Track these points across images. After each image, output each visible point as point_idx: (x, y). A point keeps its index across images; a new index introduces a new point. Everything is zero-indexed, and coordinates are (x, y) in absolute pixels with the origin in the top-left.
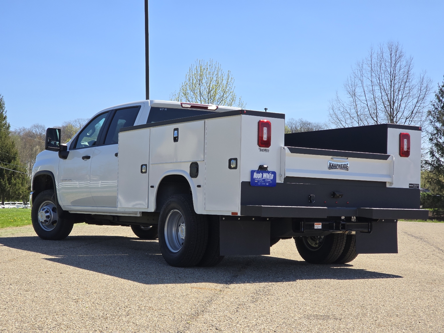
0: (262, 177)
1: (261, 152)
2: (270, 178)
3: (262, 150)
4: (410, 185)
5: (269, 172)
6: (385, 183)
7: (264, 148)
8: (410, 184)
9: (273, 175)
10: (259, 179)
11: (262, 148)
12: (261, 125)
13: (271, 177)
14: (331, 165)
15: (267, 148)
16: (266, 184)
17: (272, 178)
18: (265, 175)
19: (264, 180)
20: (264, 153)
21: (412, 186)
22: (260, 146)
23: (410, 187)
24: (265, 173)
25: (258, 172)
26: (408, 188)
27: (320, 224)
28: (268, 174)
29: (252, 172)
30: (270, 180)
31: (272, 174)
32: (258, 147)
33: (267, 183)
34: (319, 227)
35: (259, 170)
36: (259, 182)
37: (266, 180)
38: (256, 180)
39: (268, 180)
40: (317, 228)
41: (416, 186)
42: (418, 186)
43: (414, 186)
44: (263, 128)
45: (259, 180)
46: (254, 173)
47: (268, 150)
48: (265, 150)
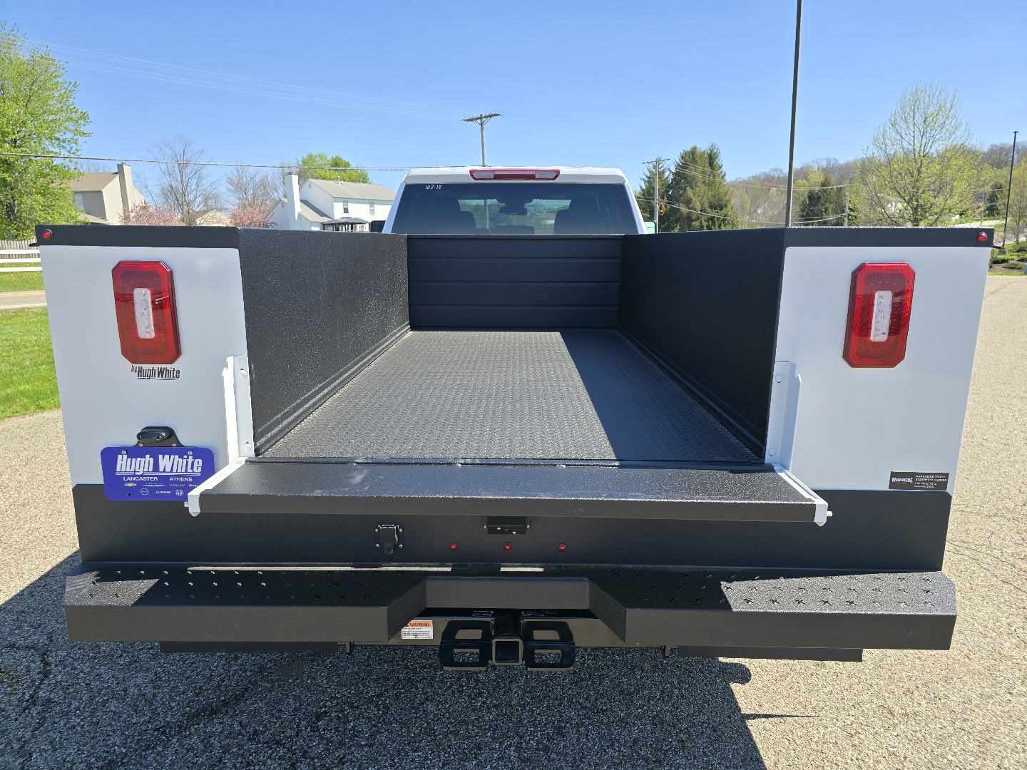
0: (156, 468)
1: (145, 381)
2: (189, 470)
3: (149, 374)
4: (894, 480)
5: (181, 451)
7: (156, 367)
8: (893, 475)
9: (200, 461)
10: (142, 475)
11: (146, 367)
13: (195, 470)
15: (169, 367)
16: (173, 493)
18: (168, 464)
19: (164, 479)
20: (156, 381)
21: (910, 480)
22: (133, 361)
23: (892, 485)
24: (167, 457)
25: (133, 452)
26: (887, 489)
27: (426, 625)
28: (181, 457)
29: (109, 456)
30: (190, 480)
31: (194, 458)
33: (179, 488)
34: (424, 633)
35: (137, 445)
36: (145, 487)
37: (171, 479)
38: (129, 482)
39: (181, 479)
40: (413, 637)
41: (929, 482)
42: (941, 481)
43: (918, 481)
44: (133, 290)
45: (144, 479)
46: (120, 456)
47: (174, 370)
48: (161, 372)
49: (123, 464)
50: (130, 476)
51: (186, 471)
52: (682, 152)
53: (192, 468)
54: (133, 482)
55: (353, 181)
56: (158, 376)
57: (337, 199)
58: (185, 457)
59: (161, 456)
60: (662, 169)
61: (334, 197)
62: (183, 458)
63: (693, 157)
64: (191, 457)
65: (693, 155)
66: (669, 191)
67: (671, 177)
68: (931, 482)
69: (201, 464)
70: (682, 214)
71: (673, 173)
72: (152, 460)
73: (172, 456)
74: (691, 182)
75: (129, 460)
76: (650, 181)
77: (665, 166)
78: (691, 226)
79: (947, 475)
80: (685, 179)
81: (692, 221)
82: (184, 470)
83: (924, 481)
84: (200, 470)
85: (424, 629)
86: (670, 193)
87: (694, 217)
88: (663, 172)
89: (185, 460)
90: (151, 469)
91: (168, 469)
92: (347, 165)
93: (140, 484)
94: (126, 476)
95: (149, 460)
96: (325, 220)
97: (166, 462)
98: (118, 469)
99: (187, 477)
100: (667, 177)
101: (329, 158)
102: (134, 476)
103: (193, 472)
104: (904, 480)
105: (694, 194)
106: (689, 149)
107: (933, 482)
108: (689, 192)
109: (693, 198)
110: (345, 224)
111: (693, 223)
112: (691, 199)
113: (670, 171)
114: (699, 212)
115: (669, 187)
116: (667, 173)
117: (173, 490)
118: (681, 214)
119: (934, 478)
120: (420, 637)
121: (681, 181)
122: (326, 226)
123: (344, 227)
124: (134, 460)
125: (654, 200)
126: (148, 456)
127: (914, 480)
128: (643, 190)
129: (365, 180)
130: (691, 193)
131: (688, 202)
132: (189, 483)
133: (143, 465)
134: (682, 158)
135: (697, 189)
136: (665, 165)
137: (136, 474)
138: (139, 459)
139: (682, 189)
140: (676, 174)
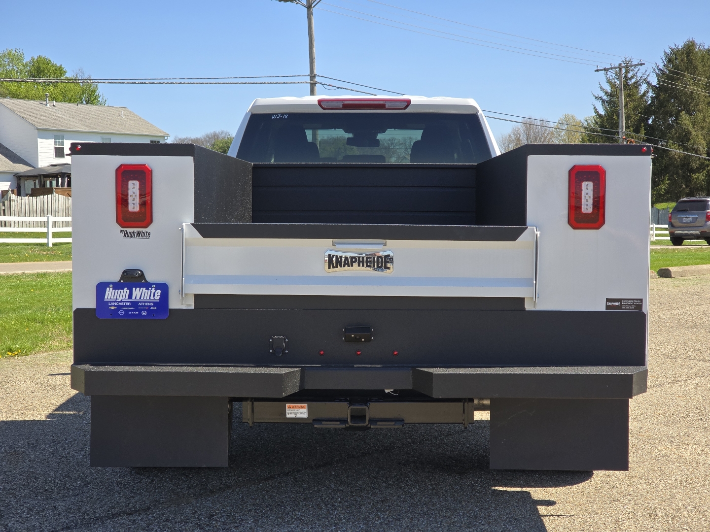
0: (130, 296)
1: (128, 240)
2: (152, 298)
3: (132, 235)
4: (609, 304)
5: (148, 285)
6: (522, 300)
7: (136, 230)
8: (608, 300)
9: (160, 291)
10: (121, 302)
11: (130, 230)
12: (124, 174)
13: (155, 298)
14: (334, 259)
15: (144, 230)
16: (140, 313)
17: (157, 298)
18: (138, 293)
19: (135, 304)
20: (136, 240)
21: (618, 304)
22: (123, 226)
23: (607, 307)
24: (138, 289)
25: (117, 286)
26: (604, 309)
27: (303, 407)
28: (147, 289)
29: (101, 288)
30: (152, 304)
31: (156, 290)
32: (119, 228)
33: (144, 310)
34: (301, 413)
35: (120, 281)
36: (122, 309)
37: (140, 304)
38: (112, 306)
39: (146, 304)
40: (294, 416)
41: (631, 305)
42: (638, 304)
43: (624, 305)
44: (128, 182)
45: (122, 304)
46: (108, 289)
47: (147, 232)
48: (139, 234)
49: (110, 294)
50: (113, 302)
51: (150, 299)
52: (668, 51)
53: (154, 296)
54: (114, 306)
55: (70, 101)
56: (137, 236)
57: (44, 132)
58: (150, 289)
59: (134, 289)
60: (633, 80)
61: (38, 129)
62: (148, 290)
63: (690, 61)
64: (153, 289)
65: (688, 56)
66: (647, 119)
67: (651, 94)
68: (632, 305)
69: (159, 294)
70: (672, 158)
71: (654, 88)
72: (128, 291)
73: (142, 289)
74: (688, 104)
75: (114, 291)
76: (611, 101)
77: (639, 75)
78: (690, 181)
79: (641, 300)
80: (676, 97)
81: (693, 171)
82: (148, 298)
83: (628, 304)
84: (159, 297)
85: (302, 410)
86: (650, 122)
87: (695, 165)
88: (637, 85)
89: (149, 291)
90: (127, 297)
91: (138, 297)
92: (60, 71)
93: (119, 307)
94: (111, 302)
95: (126, 291)
96: (21, 168)
97: (137, 293)
98: (106, 297)
99: (150, 302)
100: (644, 95)
101: (27, 59)
102: (116, 302)
103: (154, 299)
104: (615, 304)
105: (694, 124)
106: (680, 44)
107: (633, 305)
108: (685, 119)
109: (692, 131)
110: (56, 176)
111: (695, 176)
112: (688, 133)
113: (648, 84)
114: (704, 156)
115: (648, 111)
116: (643, 88)
117: (140, 311)
118: (670, 159)
119: (634, 302)
120: (299, 416)
121: (669, 101)
122: (22, 179)
123: (54, 183)
124: (117, 291)
125: (618, 133)
126: (126, 289)
127: (621, 304)
128: (600, 116)
129: (91, 98)
130: (688, 122)
131: (684, 139)
132: (151, 306)
133: (122, 295)
134: (670, 61)
135: (700, 116)
136: (640, 73)
137: (117, 300)
138: (120, 290)
139: (671, 116)
140: (658, 90)
